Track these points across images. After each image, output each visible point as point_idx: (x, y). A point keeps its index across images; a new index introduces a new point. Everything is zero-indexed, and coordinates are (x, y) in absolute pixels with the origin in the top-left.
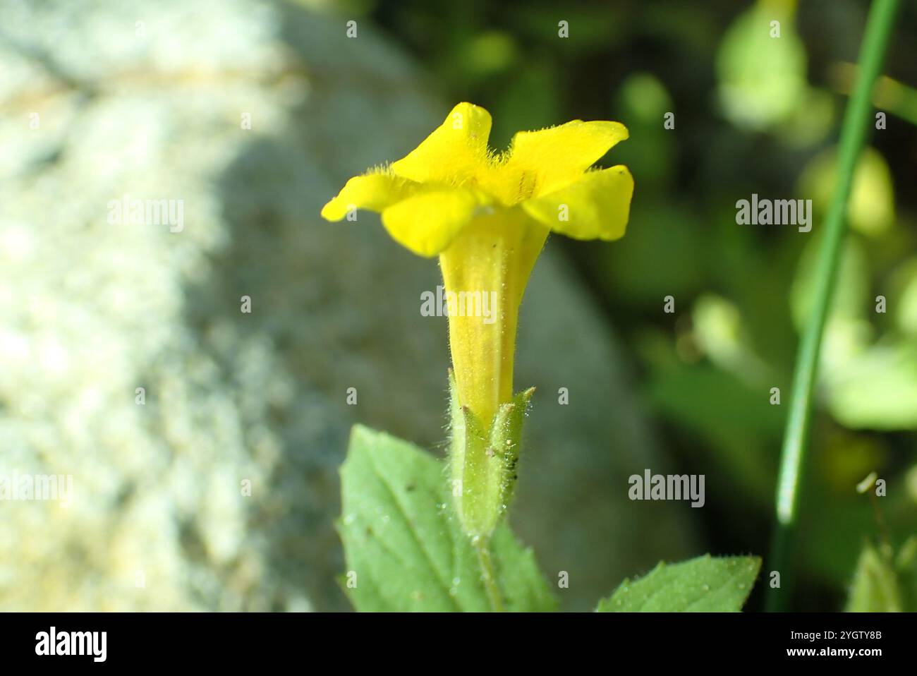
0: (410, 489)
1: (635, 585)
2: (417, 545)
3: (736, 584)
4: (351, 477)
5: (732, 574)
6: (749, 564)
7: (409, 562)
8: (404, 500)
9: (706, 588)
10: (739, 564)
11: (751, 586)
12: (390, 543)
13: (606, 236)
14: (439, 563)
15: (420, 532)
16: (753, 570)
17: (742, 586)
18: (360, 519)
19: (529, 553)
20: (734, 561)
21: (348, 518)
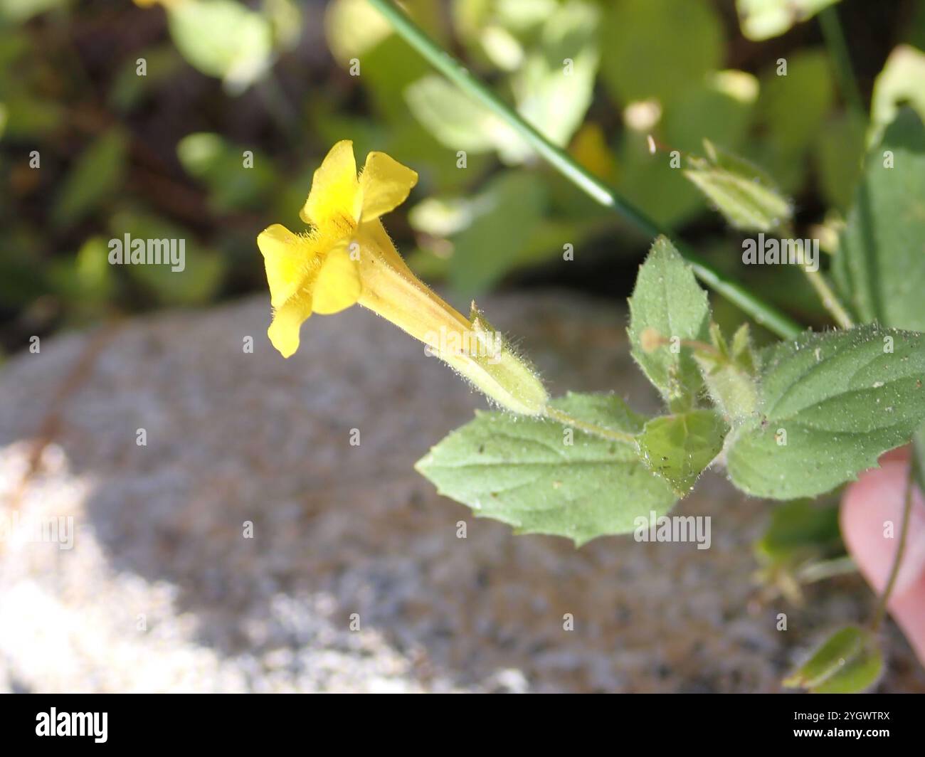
0: (481, 450)
1: (632, 325)
2: (521, 465)
3: (669, 259)
4: (448, 488)
5: (662, 257)
6: (661, 244)
7: (531, 478)
8: (486, 459)
9: (661, 279)
10: (656, 250)
11: (675, 250)
12: (509, 485)
13: (412, 184)
14: (543, 458)
15: (515, 460)
16: (666, 243)
17: (672, 256)
18: (482, 497)
19: (570, 394)
20: (653, 252)
21: (476, 505)
